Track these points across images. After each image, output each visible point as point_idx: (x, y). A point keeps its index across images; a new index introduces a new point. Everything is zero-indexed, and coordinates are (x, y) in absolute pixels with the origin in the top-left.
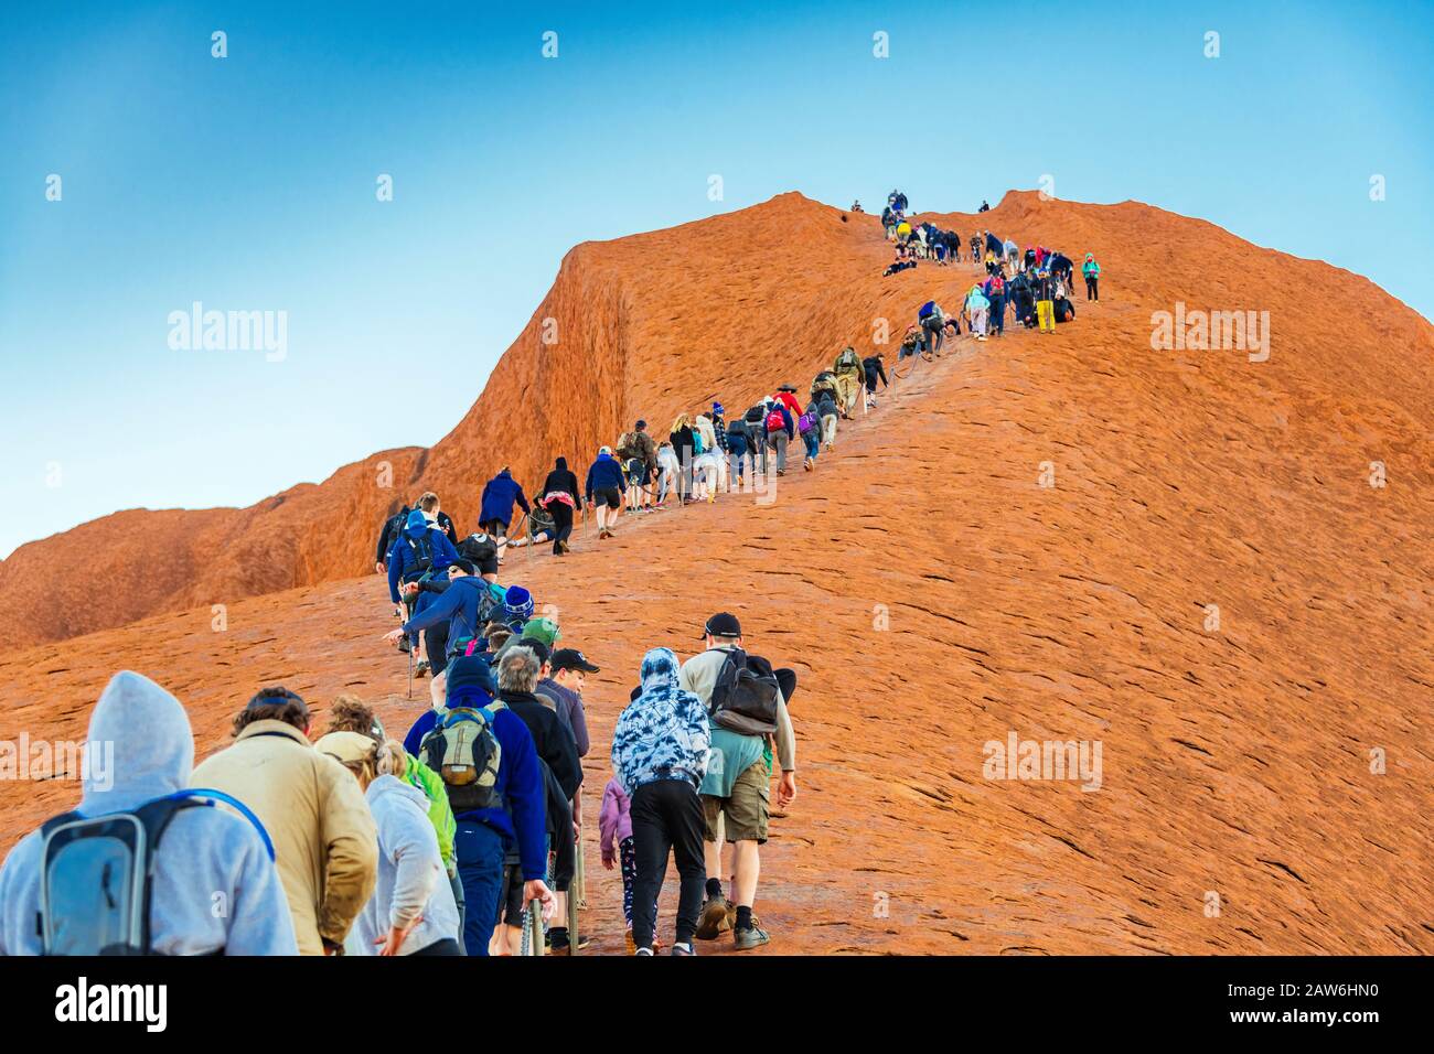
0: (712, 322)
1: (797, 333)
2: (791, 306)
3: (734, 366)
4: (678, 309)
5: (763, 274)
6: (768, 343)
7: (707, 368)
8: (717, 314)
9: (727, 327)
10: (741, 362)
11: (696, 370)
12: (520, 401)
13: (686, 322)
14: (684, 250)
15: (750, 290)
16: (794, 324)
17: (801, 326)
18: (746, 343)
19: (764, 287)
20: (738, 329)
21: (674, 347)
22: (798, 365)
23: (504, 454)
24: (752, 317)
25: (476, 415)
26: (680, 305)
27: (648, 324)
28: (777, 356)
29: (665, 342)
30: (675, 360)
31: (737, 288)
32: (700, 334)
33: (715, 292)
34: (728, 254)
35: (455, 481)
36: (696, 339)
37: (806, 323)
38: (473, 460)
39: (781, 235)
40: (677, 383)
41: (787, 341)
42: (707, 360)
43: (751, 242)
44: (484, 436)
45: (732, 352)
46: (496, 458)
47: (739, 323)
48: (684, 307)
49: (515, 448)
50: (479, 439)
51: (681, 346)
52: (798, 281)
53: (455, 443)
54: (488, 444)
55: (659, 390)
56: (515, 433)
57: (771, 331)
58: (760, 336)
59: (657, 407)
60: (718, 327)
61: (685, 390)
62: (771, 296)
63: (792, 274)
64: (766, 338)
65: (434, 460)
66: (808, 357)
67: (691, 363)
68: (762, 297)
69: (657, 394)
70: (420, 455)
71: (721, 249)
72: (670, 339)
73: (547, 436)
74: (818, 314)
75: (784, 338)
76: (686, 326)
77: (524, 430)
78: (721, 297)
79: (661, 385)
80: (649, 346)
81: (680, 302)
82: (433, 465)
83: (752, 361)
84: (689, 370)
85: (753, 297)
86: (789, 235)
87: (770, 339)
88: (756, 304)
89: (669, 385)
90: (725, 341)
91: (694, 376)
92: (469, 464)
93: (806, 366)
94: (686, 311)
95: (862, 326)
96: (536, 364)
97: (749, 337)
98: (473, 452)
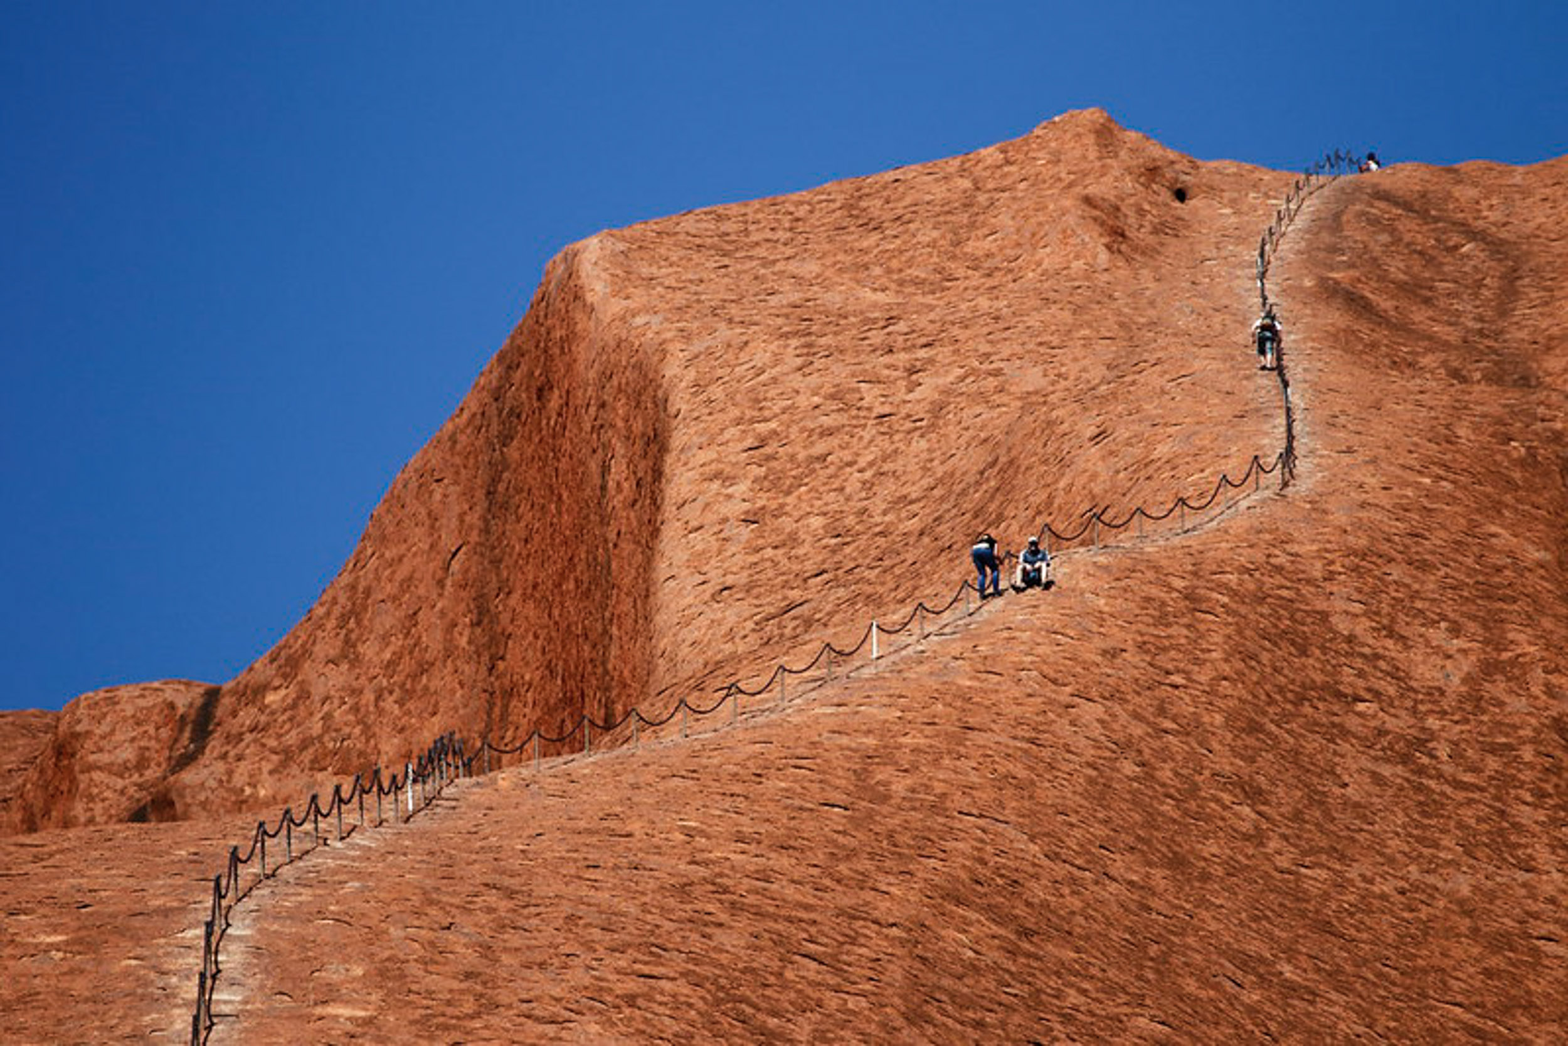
0: (823, 458)
1: (964, 493)
2: (967, 435)
3: (848, 550)
4: (762, 428)
5: (931, 361)
6: (914, 508)
7: (801, 551)
8: (834, 441)
9: (848, 470)
10: (863, 541)
11: (780, 551)
12: (441, 583)
13: (770, 458)
14: (811, 268)
15: (902, 395)
16: (964, 474)
17: (972, 480)
18: (878, 505)
19: (929, 387)
20: (868, 474)
21: (746, 506)
22: (942, 559)
23: (400, 703)
24: (896, 451)
25: (337, 611)
26: (766, 420)
27: (703, 456)
28: (921, 534)
29: (729, 497)
30: (746, 532)
31: (877, 390)
32: (798, 482)
33: (833, 397)
34: (901, 283)
35: (284, 764)
36: (788, 493)
37: (982, 473)
38: (327, 718)
39: (1019, 245)
40: (743, 578)
41: (945, 506)
42: (802, 535)
43: (954, 257)
44: (356, 661)
45: (850, 520)
46: (381, 712)
47: (871, 464)
48: (773, 425)
49: (426, 688)
50: (345, 667)
51: (760, 503)
52: (991, 382)
53: (285, 676)
54: (363, 680)
55: (710, 589)
56: (427, 656)
57: (926, 482)
58: (905, 492)
59: (703, 621)
60: (832, 470)
61: (755, 591)
62: (938, 409)
63: (984, 367)
64: (914, 496)
65: (234, 714)
66: (960, 544)
67: (775, 539)
68: (920, 411)
69: (707, 596)
70: (199, 702)
71: (889, 271)
72: (741, 488)
73: (501, 665)
74: (1003, 460)
75: (942, 499)
76: (774, 464)
77: (449, 653)
78: (847, 407)
79: (716, 580)
80: (701, 500)
81: (767, 413)
82: (233, 726)
83: (881, 541)
84: (769, 552)
85: (904, 411)
86: (1034, 247)
87: (918, 500)
88: (909, 425)
89: (730, 580)
90: (841, 499)
91: (775, 563)
92: (317, 727)
93: (951, 560)
94: (774, 432)
95: (1044, 496)
96: (480, 494)
97: (888, 489)
98: (326, 699)
